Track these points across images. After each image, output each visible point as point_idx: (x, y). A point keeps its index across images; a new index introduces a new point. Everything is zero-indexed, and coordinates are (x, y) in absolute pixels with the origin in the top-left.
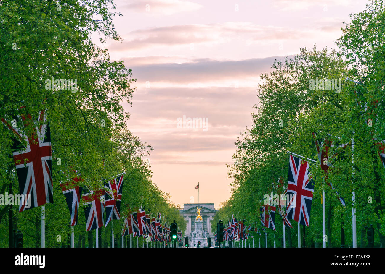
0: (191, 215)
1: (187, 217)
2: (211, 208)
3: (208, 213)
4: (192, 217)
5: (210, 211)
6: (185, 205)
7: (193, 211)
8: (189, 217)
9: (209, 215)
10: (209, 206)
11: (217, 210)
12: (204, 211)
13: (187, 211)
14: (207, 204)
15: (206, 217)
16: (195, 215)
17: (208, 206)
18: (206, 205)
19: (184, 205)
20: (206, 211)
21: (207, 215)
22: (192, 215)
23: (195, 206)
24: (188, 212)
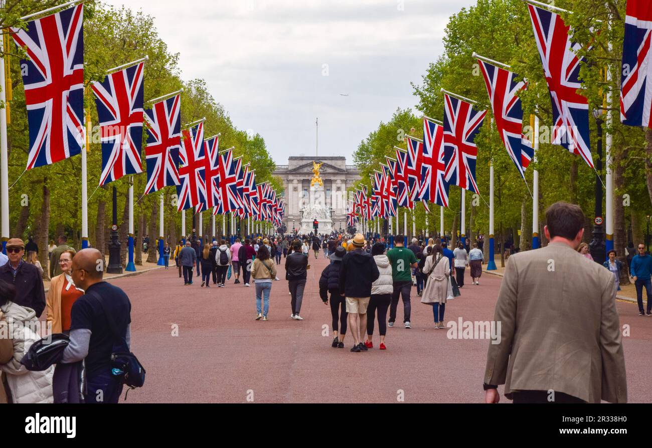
0: (302, 178)
1: (295, 182)
2: (340, 166)
3: (334, 174)
4: (304, 181)
5: (336, 171)
6: (291, 159)
7: (305, 170)
8: (298, 181)
9: (335, 178)
10: (336, 161)
11: (350, 169)
12: (326, 170)
13: (295, 170)
14: (332, 157)
15: (330, 181)
16: (309, 178)
17: (333, 161)
18: (330, 160)
19: (289, 159)
20: (329, 170)
21: (332, 178)
22: (304, 178)
23: (311, 161)
24: (297, 172)
